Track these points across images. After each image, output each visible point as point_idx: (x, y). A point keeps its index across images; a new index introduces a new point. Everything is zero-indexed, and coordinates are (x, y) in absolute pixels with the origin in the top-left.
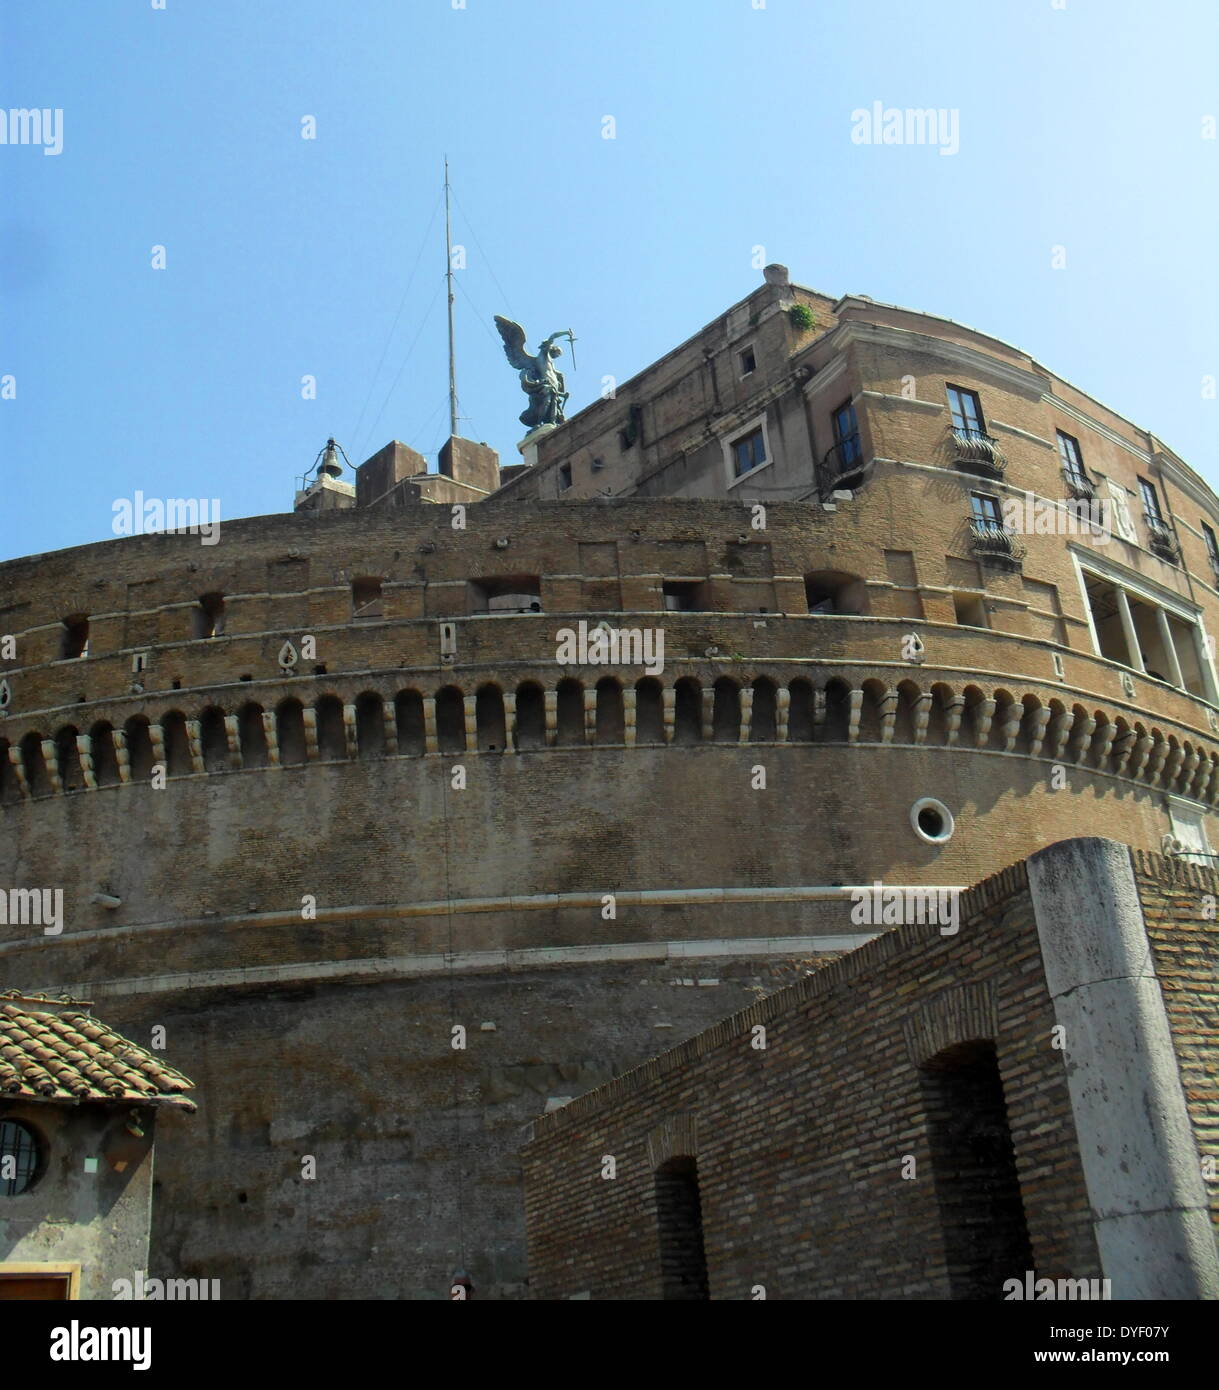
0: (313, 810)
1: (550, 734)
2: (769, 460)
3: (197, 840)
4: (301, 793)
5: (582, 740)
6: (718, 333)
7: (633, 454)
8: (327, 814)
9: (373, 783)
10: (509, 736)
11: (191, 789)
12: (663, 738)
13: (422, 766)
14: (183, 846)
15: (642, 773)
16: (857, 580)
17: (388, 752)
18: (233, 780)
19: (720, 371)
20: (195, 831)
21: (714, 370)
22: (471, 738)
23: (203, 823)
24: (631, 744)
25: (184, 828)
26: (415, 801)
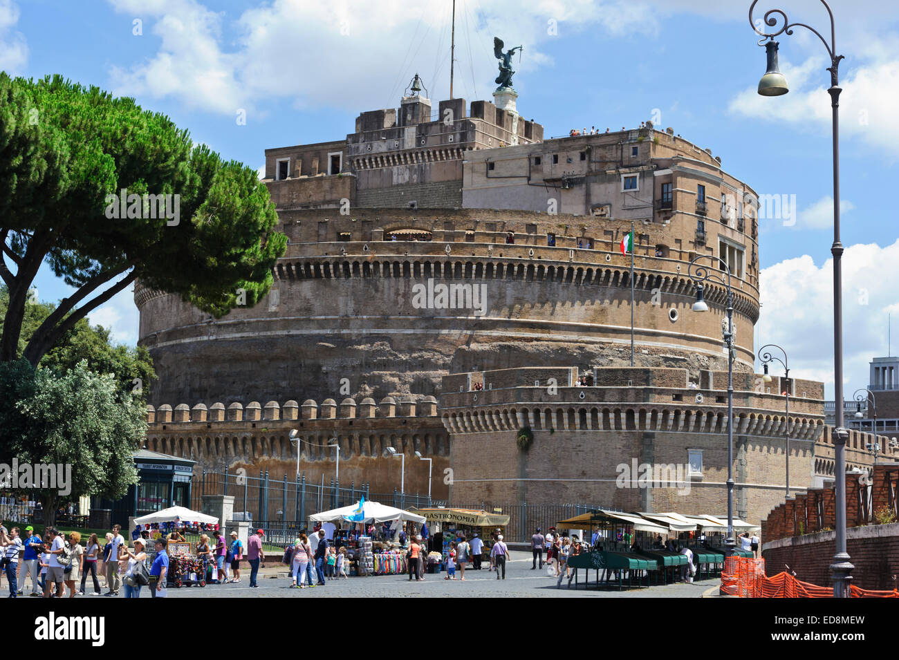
0: (534, 294)
1: (592, 282)
2: (638, 189)
3: (503, 297)
4: (530, 289)
5: (599, 284)
6: (625, 136)
7: (585, 163)
8: (537, 296)
9: (549, 289)
10: (582, 281)
11: (501, 284)
12: (617, 285)
13: (560, 286)
14: (500, 298)
15: (611, 295)
16: (667, 247)
17: (552, 281)
18: (513, 283)
19: (624, 150)
20: (503, 295)
21: (622, 149)
22: (573, 281)
23: (505, 293)
24: (609, 287)
25: (500, 294)
26: (558, 295)
